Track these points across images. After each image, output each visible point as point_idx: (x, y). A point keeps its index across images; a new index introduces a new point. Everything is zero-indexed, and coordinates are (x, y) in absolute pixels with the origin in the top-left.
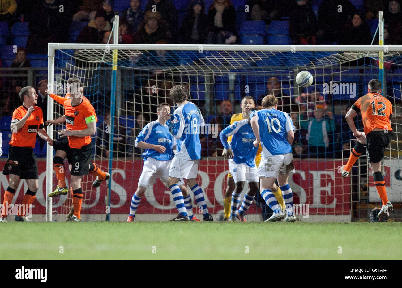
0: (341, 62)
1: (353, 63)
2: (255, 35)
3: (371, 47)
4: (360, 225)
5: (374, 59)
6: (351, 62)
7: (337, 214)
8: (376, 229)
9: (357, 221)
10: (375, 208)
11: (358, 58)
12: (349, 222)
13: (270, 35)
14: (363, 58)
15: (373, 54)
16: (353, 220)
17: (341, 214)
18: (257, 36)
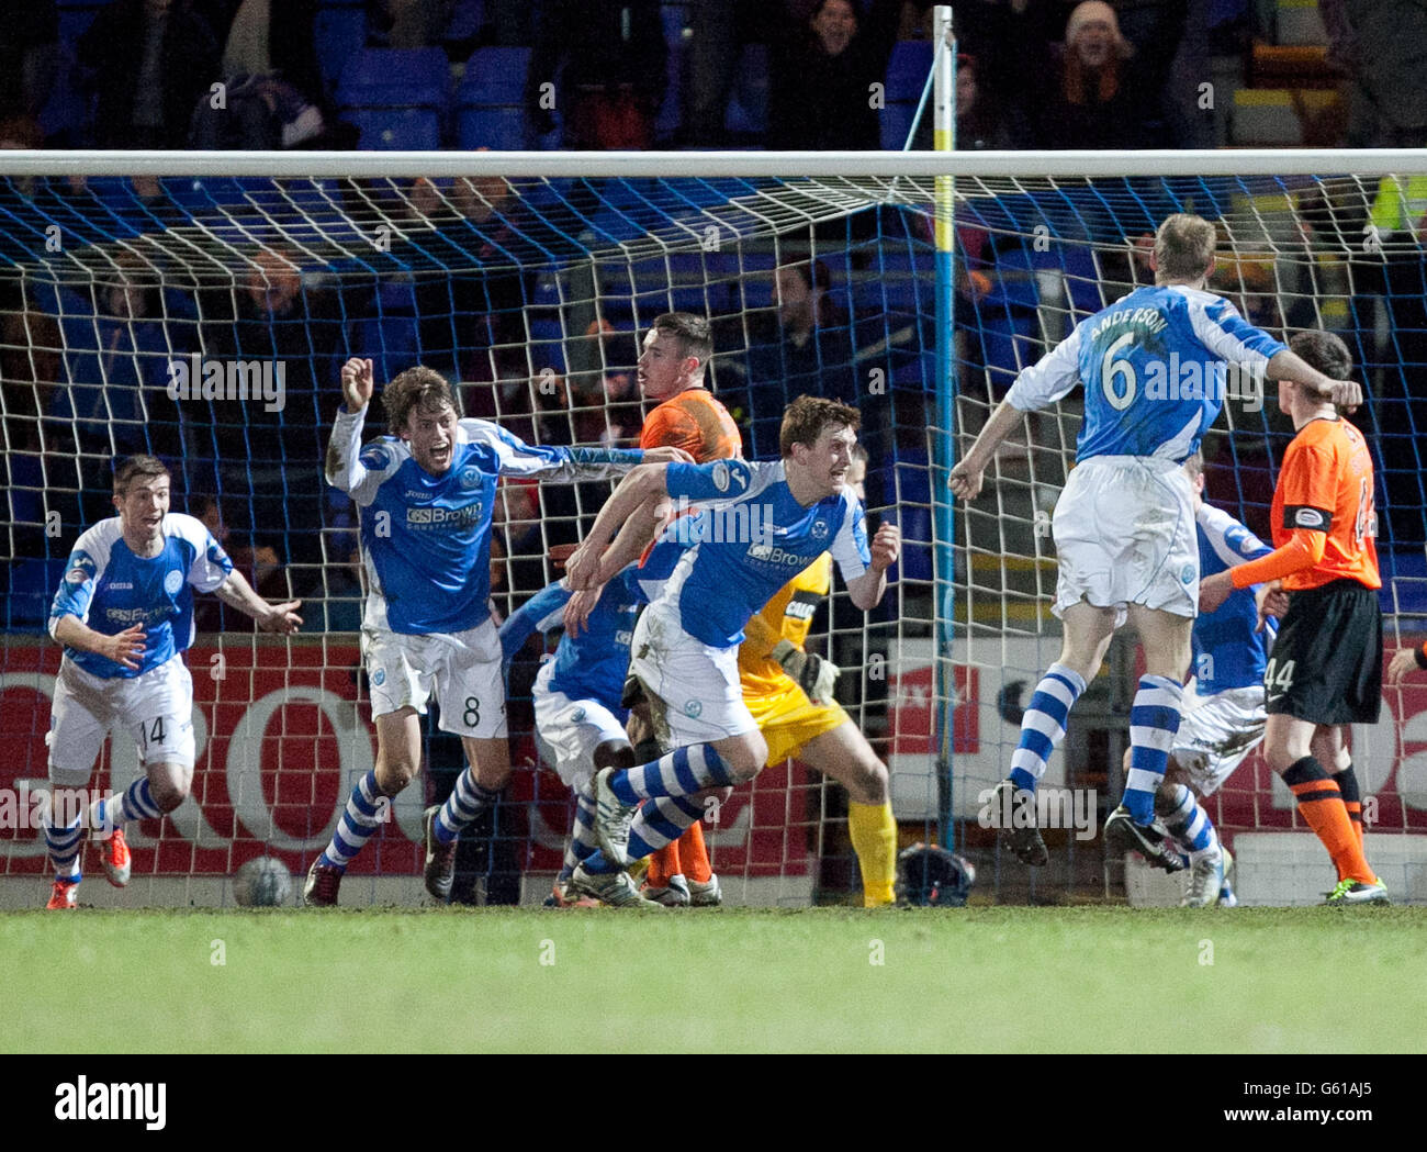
0: (778, 226)
1: (831, 231)
2: (404, 109)
3: (905, 159)
4: (850, 919)
5: (919, 211)
6: (818, 226)
7: (755, 873)
8: (919, 935)
9: (837, 901)
10: (912, 844)
11: (851, 211)
12: (806, 904)
13: (470, 106)
14: (872, 211)
15: (912, 189)
16: (820, 899)
17: (775, 872)
18: (410, 112)
